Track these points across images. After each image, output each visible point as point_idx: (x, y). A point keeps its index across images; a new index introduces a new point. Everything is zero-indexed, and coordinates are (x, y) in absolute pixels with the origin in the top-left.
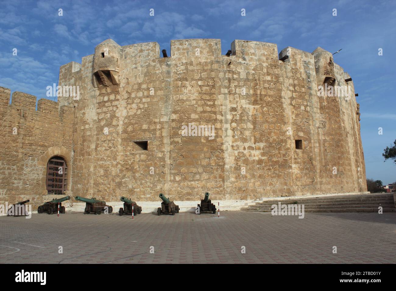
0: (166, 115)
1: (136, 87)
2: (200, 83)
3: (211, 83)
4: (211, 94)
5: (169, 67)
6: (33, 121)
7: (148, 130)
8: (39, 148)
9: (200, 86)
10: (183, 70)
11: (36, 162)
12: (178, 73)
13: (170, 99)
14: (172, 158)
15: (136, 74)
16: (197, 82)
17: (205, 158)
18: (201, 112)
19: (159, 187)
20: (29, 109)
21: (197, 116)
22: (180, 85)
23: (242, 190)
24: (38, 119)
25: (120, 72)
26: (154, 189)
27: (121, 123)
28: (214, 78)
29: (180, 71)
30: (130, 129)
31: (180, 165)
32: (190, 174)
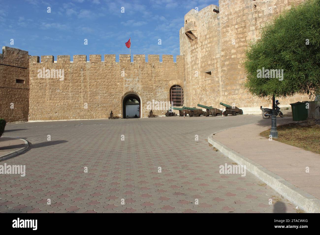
0: (219, 53)
1: (204, 38)
2: (236, 27)
3: (243, 25)
4: (243, 33)
5: (219, 20)
6: (159, 68)
7: (211, 65)
8: (164, 82)
9: (237, 29)
10: (226, 20)
11: (163, 90)
12: (224, 23)
13: (220, 42)
14: (222, 81)
15: (204, 29)
16: (235, 26)
17: (241, 79)
18: (238, 47)
19: (217, 100)
20: (156, 62)
21: (235, 51)
22: (225, 31)
23: (265, 100)
24: (161, 67)
25: (197, 30)
26: (215, 101)
27: (200, 62)
28: (245, 20)
29: (225, 21)
30: (203, 65)
31: (227, 84)
32: (232, 90)
